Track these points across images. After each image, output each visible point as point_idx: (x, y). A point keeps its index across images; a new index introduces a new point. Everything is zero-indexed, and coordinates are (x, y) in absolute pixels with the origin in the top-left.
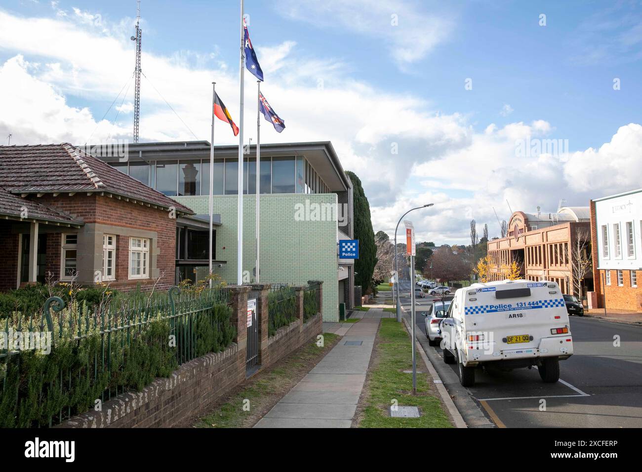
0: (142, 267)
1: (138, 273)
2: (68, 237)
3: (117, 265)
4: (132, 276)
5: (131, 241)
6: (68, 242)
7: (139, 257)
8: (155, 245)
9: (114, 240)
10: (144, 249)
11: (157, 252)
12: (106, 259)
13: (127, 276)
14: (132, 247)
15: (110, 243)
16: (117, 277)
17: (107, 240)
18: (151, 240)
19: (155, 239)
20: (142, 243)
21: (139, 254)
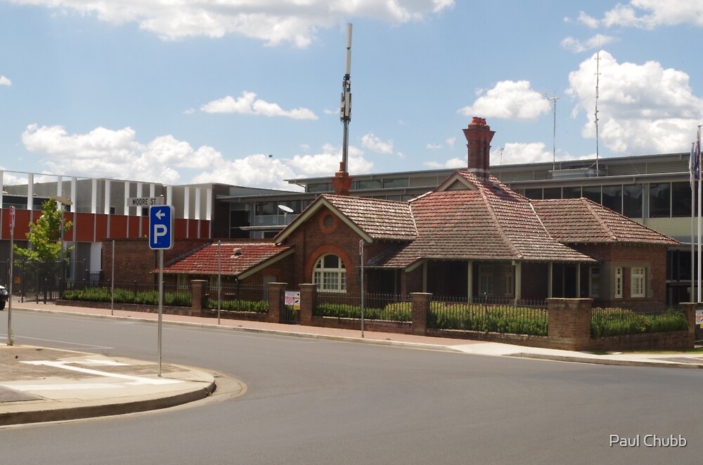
0: (640, 289)
1: (638, 293)
2: (593, 269)
3: (623, 288)
4: (633, 295)
5: (633, 270)
6: (593, 273)
7: (638, 281)
8: (649, 272)
9: (621, 272)
10: (641, 276)
11: (651, 277)
12: (617, 284)
13: (630, 295)
14: (634, 276)
15: (619, 273)
16: (624, 295)
17: (617, 271)
18: (646, 269)
19: (649, 268)
20: (640, 272)
21: (638, 279)
